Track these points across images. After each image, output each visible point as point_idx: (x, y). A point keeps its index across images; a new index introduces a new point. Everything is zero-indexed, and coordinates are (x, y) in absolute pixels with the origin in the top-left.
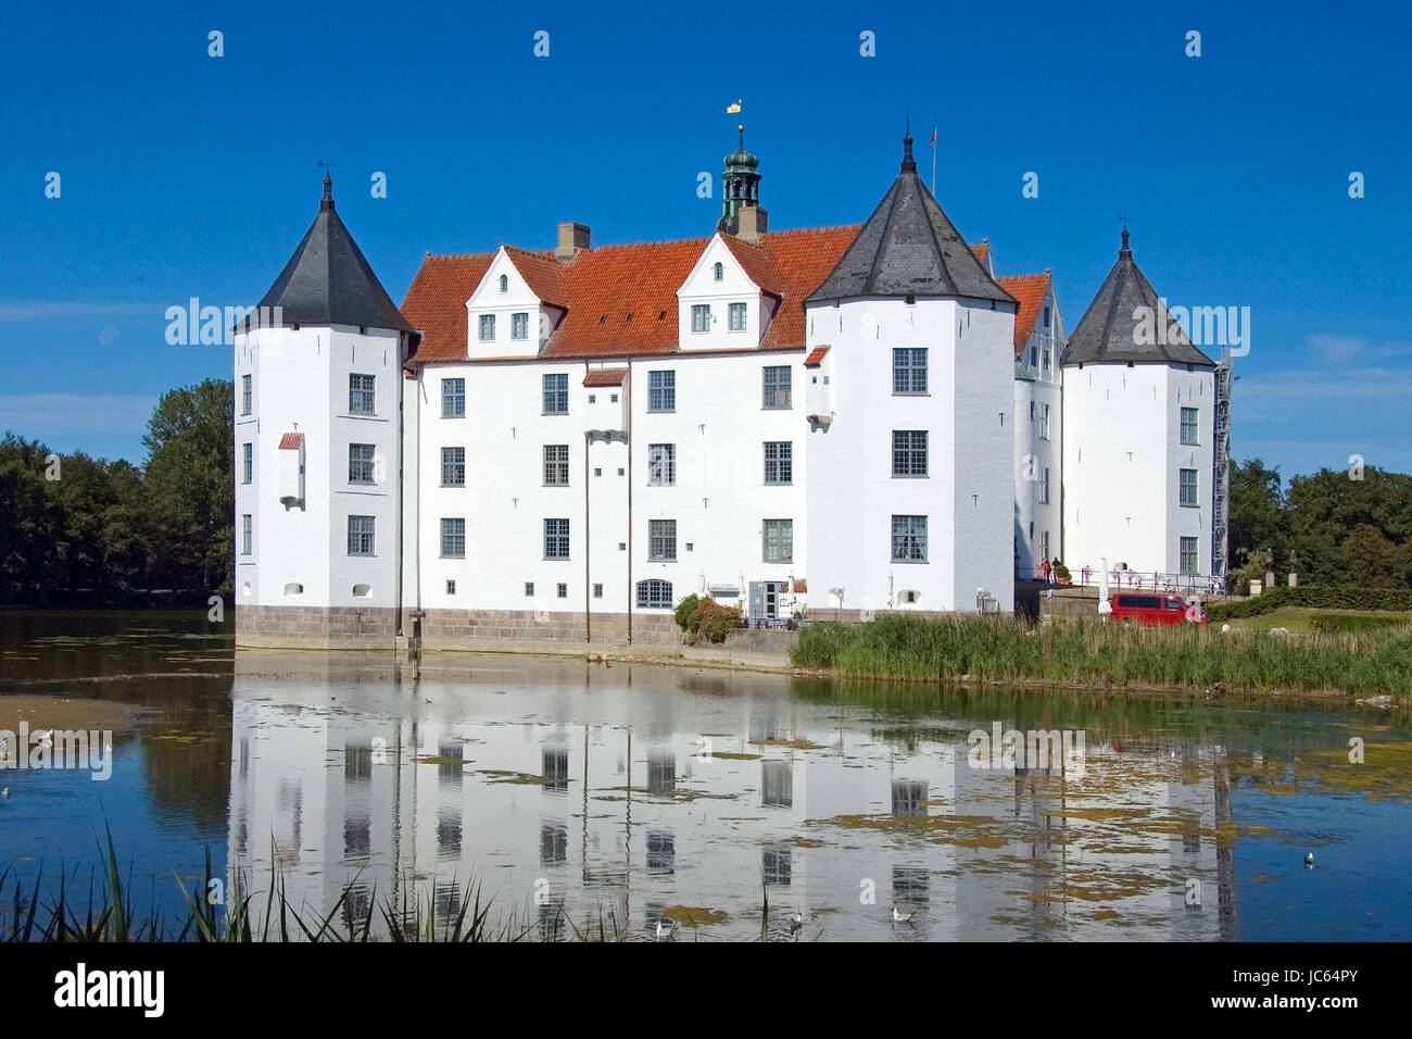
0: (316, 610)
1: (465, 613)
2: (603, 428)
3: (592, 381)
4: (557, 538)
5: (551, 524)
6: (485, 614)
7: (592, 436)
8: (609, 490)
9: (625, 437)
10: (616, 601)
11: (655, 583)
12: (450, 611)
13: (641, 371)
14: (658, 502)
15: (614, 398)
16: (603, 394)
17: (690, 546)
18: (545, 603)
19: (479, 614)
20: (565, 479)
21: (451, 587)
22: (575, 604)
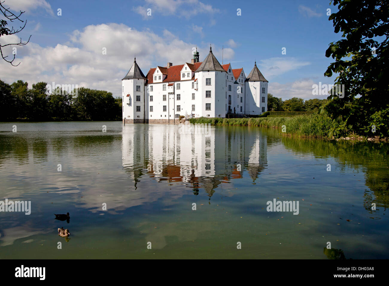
0: (132, 120)
1: (153, 119)
2: (170, 92)
3: (169, 85)
4: (165, 108)
5: (164, 106)
6: (156, 120)
7: (169, 93)
8: (172, 101)
9: (174, 93)
10: (172, 118)
11: (178, 114)
12: (151, 119)
13: (176, 83)
14: (178, 103)
15: (172, 88)
16: (170, 87)
17: (182, 109)
18: (163, 118)
20: (166, 100)
21: (151, 116)
22: (167, 118)
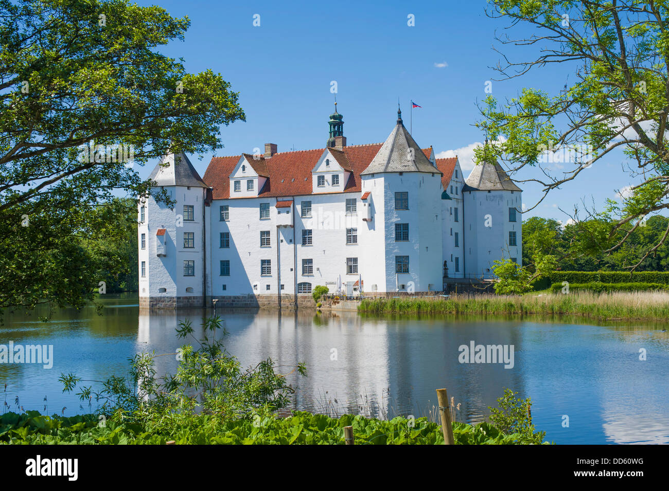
0: (171, 298)
1: (231, 297)
2: (283, 225)
3: (279, 206)
4: (266, 266)
5: (263, 262)
6: (238, 297)
7: (278, 227)
9: (293, 226)
11: (305, 283)
12: (224, 297)
13: (298, 201)
14: (305, 252)
15: (287, 211)
16: (284, 210)
17: (318, 269)
19: (235, 297)
20: (269, 244)
21: (224, 287)
22: (273, 292)
